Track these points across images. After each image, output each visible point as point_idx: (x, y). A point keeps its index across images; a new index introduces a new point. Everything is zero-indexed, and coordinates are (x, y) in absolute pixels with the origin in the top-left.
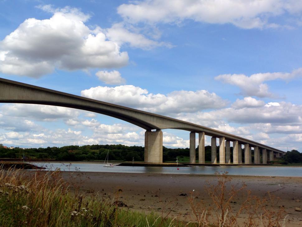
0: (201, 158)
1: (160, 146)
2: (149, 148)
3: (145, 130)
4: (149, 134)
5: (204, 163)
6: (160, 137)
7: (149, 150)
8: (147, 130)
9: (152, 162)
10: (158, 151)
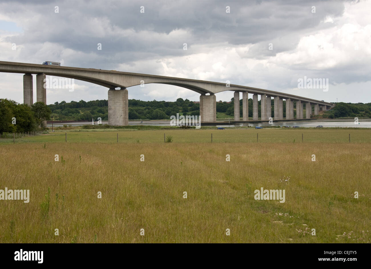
0: (245, 115)
1: (214, 108)
2: (204, 110)
3: (200, 95)
4: (203, 97)
5: (248, 121)
6: (214, 100)
7: (204, 111)
8: (202, 94)
9: (207, 121)
10: (212, 112)
